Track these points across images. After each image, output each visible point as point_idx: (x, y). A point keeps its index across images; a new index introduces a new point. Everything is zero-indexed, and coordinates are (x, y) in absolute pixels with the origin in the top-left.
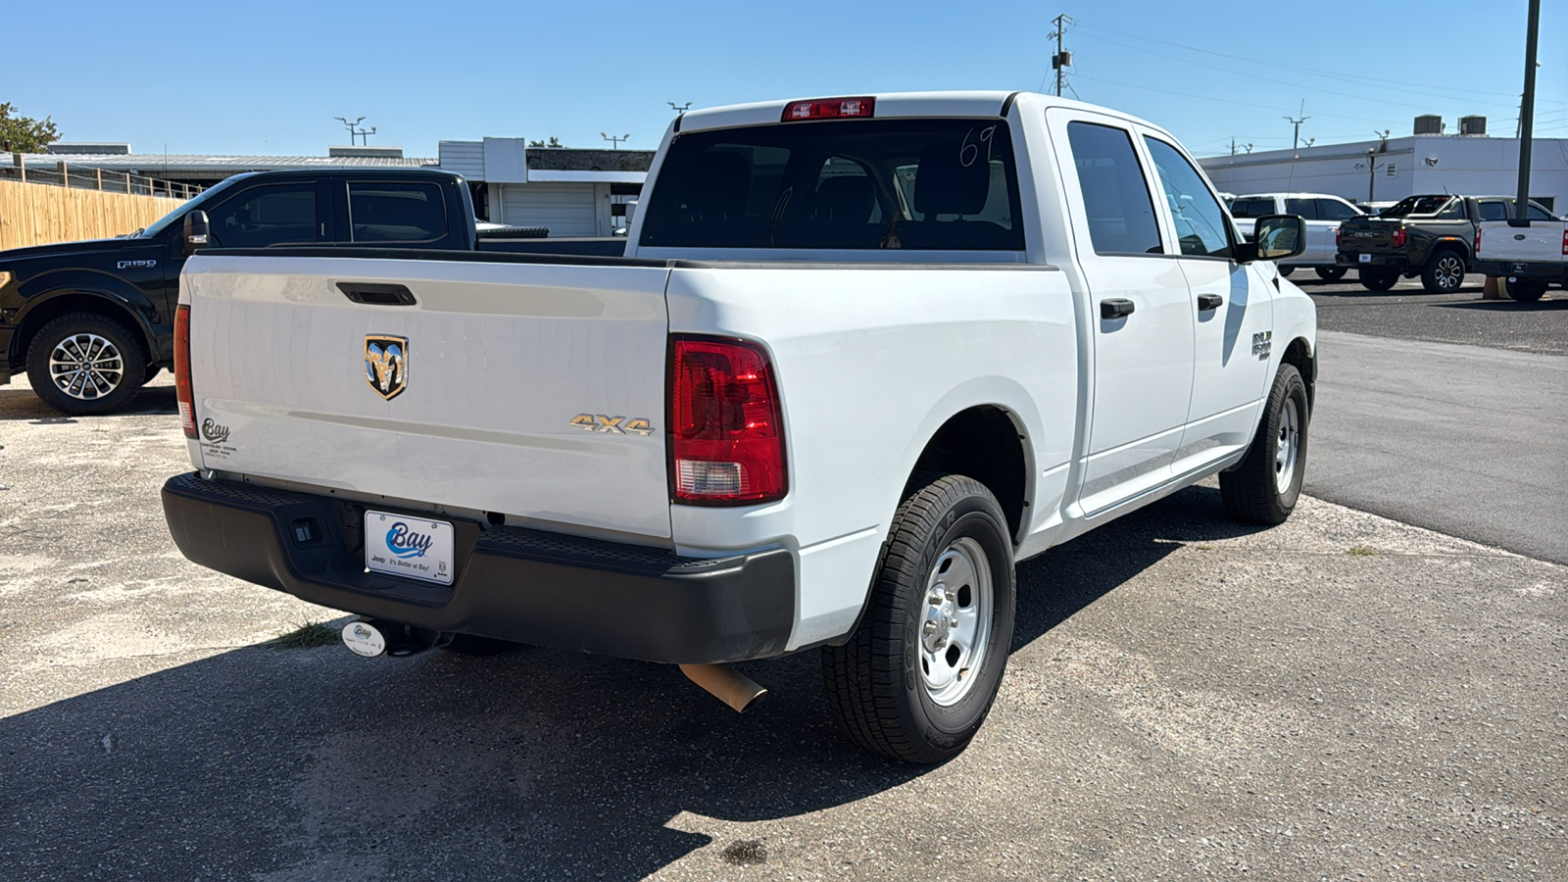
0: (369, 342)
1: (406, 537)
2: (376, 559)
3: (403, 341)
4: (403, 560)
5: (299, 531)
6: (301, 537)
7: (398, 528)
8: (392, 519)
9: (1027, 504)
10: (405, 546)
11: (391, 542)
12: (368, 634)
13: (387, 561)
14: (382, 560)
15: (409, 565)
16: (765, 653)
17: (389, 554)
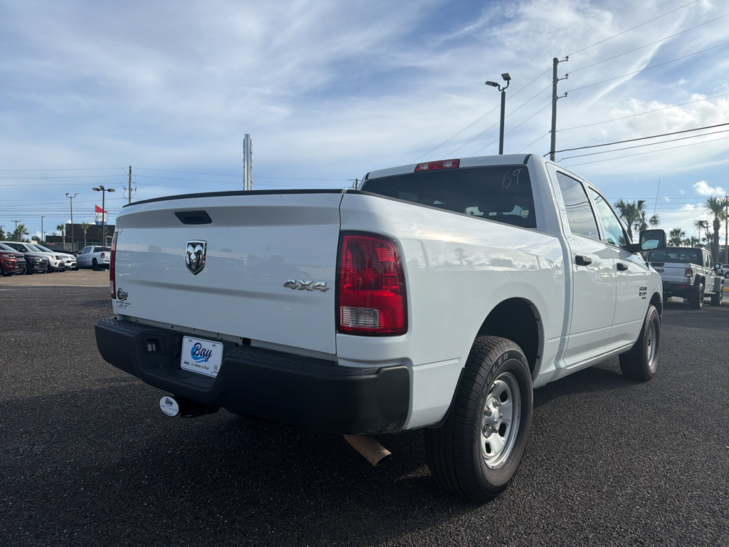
0: (189, 244)
1: (200, 350)
2: (185, 363)
3: (204, 243)
4: (198, 364)
5: (149, 346)
6: (150, 349)
7: (197, 346)
8: (195, 341)
9: (539, 357)
10: (199, 356)
11: (193, 354)
12: (171, 403)
13: (190, 364)
14: (188, 363)
15: (200, 367)
16: (391, 429)
17: (191, 360)
